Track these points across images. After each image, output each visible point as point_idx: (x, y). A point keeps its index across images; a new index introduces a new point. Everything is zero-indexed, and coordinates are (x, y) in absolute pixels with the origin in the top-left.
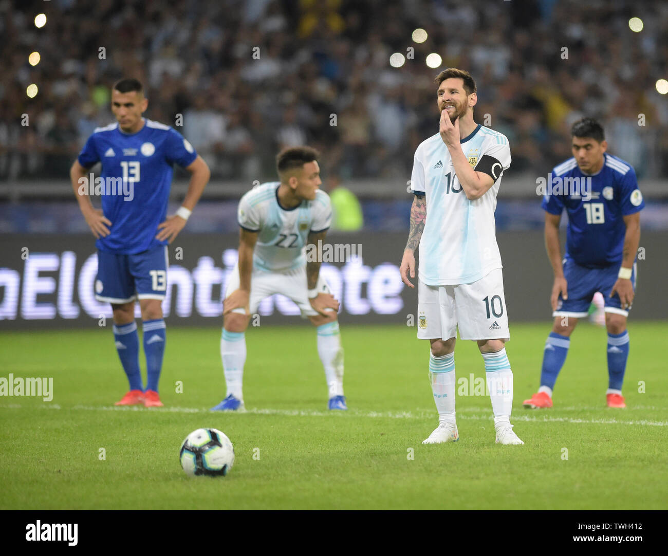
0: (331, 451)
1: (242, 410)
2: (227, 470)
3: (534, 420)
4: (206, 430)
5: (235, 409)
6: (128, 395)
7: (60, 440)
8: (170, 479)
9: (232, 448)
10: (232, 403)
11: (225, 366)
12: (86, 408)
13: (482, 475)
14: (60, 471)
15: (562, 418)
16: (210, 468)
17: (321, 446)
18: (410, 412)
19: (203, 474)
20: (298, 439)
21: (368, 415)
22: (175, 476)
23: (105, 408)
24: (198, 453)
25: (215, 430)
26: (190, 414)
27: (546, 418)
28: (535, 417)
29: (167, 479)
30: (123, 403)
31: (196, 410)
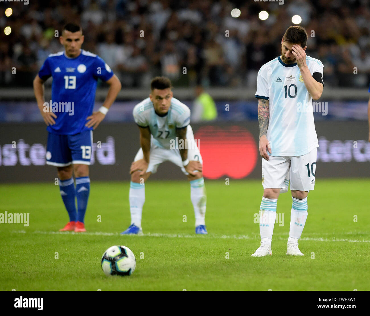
0: (197, 260)
1: (141, 234)
2: (131, 272)
3: (327, 240)
4: (118, 246)
5: (136, 233)
6: (69, 224)
7: (26, 253)
8: (95, 278)
9: (134, 258)
10: (134, 229)
11: (131, 205)
12: (42, 233)
13: (293, 275)
14: (25, 272)
15: (344, 239)
16: (120, 271)
17: (191, 256)
18: (248, 235)
19: (116, 275)
20: (177, 252)
21: (221, 237)
22: (99, 276)
23: (54, 233)
24: (113, 261)
25: (124, 247)
26: (108, 236)
27: (334, 239)
28: (327, 238)
29: (93, 277)
30: (65, 229)
31: (112, 234)
